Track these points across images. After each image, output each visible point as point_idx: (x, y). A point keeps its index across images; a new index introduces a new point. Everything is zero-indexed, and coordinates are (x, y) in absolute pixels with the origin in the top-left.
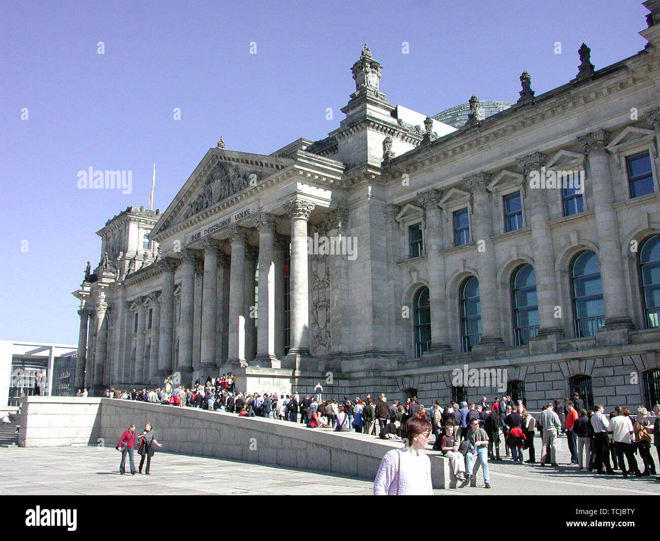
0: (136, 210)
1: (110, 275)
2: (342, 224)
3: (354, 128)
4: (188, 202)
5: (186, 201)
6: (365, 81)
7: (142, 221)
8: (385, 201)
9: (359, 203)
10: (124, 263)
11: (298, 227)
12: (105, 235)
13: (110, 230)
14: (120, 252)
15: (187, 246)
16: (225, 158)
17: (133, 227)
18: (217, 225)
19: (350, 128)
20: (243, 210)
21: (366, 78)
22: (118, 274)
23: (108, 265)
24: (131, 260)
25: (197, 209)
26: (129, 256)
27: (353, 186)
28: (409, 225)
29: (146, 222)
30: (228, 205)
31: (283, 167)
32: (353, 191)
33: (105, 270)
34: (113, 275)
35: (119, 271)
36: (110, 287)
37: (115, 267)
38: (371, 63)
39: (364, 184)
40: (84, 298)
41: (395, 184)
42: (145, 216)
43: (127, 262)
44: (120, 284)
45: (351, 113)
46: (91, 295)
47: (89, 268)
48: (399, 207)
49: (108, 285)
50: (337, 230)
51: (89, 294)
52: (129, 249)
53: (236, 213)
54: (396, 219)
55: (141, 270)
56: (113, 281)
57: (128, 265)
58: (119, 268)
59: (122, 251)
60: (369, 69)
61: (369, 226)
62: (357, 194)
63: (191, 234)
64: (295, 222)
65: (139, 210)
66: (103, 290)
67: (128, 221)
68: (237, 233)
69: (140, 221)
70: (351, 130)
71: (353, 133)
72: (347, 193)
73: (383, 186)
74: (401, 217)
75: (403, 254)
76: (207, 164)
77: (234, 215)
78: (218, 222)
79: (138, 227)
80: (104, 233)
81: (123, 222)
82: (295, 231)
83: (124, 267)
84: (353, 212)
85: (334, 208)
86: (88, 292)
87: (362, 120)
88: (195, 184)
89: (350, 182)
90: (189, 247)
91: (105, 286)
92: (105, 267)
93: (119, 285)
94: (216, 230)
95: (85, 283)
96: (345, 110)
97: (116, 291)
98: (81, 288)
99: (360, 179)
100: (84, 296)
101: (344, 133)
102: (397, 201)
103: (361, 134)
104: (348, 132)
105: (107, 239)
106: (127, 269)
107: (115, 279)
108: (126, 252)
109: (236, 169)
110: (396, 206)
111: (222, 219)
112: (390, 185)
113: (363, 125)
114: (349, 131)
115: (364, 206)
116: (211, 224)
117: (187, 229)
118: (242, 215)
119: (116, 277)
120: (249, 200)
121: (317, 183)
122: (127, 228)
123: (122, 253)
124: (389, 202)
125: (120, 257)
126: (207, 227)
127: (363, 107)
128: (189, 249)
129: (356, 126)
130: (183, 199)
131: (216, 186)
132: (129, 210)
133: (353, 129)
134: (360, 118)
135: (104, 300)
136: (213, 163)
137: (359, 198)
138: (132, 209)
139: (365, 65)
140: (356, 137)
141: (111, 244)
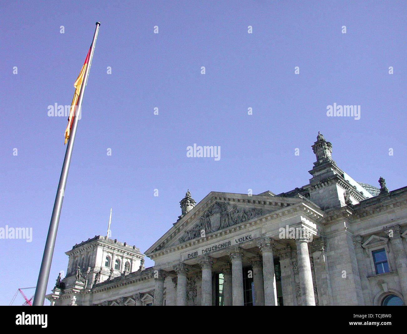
0: (102, 238)
1: (81, 284)
2: (324, 248)
3: (326, 183)
4: (184, 230)
5: (182, 229)
6: (325, 154)
7: (106, 246)
8: (353, 233)
9: (336, 233)
10: (92, 276)
11: (303, 247)
12: (73, 255)
13: (78, 251)
14: (89, 268)
15: (183, 262)
16: (225, 199)
17: (100, 250)
18: (216, 247)
19: (322, 183)
20: (244, 235)
21: (325, 152)
22: (87, 284)
23: (80, 276)
24: (97, 273)
25: (195, 235)
26: (96, 271)
27: (331, 221)
28: (372, 250)
29: (109, 248)
30: (230, 232)
31: (288, 205)
32: (330, 225)
33: (77, 279)
34: (83, 284)
35: (87, 281)
36: (80, 293)
37: (84, 278)
38: (327, 143)
39: (341, 220)
40: (54, 300)
41: (361, 221)
42: (109, 243)
43: (95, 275)
44: (90, 290)
45: (317, 174)
46: (60, 298)
47: (59, 278)
48: (364, 238)
49: (79, 291)
50: (321, 252)
51: (58, 297)
52: (96, 266)
53: (237, 238)
54: (363, 245)
55: (108, 282)
56: (82, 288)
57: (95, 277)
58: (87, 278)
59: (90, 267)
60: (327, 147)
61: (348, 250)
62: (333, 227)
63: (188, 253)
64: (301, 244)
65: (104, 238)
66: (75, 295)
67: (96, 246)
68: (238, 252)
69: (104, 246)
70: (322, 184)
71: (324, 186)
72: (324, 226)
73: (351, 223)
74: (367, 244)
75: (370, 271)
76: (206, 203)
77: (235, 239)
78: (217, 244)
79: (103, 251)
80: (72, 254)
81: (92, 246)
82: (302, 250)
83: (92, 278)
84: (331, 240)
85: (319, 236)
86: (58, 296)
87: (333, 178)
88: (193, 217)
89: (329, 219)
90: (185, 262)
91: (77, 292)
92: (77, 277)
93: (89, 292)
94: (215, 250)
95: (57, 288)
96: (311, 172)
97: (85, 296)
98: (52, 292)
99: (338, 217)
100: (55, 298)
101: (316, 186)
102: (363, 233)
103: (331, 187)
104: (319, 186)
105: (75, 258)
106: (94, 280)
107: (84, 287)
108: (94, 267)
109: (235, 207)
110: (361, 237)
111: (221, 242)
112: (356, 222)
113: (333, 181)
114: (321, 185)
115: (341, 236)
116: (210, 245)
117: (185, 250)
118: (243, 239)
119: (85, 286)
120: (250, 229)
121: (311, 218)
122: (95, 250)
123: (90, 268)
124: (356, 234)
125: (89, 271)
126: (204, 248)
127: (327, 170)
128: (184, 264)
129: (327, 182)
130: (181, 228)
131: (215, 219)
132: (97, 238)
133: (324, 184)
134: (331, 176)
135: (75, 302)
136: (211, 202)
137: (338, 230)
138: (100, 237)
139: (324, 144)
140: (326, 189)
141: (79, 262)
